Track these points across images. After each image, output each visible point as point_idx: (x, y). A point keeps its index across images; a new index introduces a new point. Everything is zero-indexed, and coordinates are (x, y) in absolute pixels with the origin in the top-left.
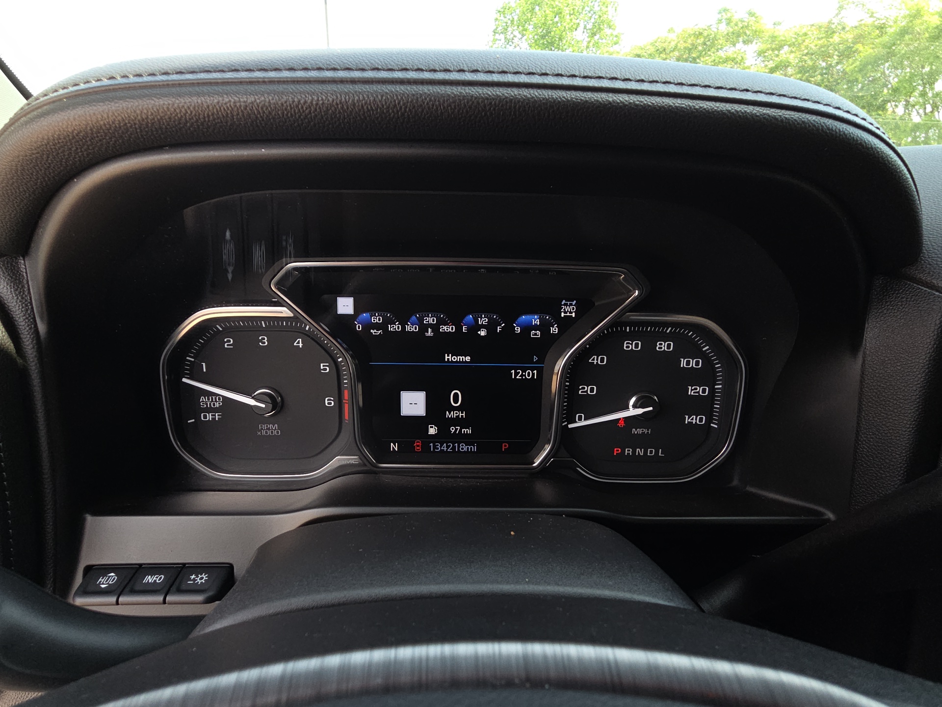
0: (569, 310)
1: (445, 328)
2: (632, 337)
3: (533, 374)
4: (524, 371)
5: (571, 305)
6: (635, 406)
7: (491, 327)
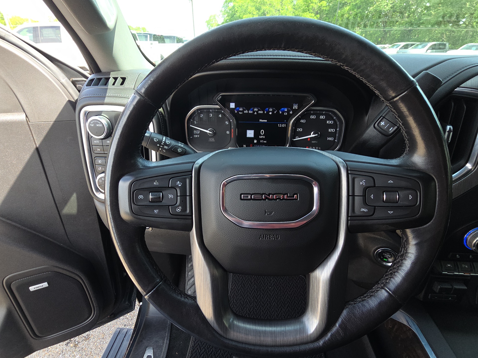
0: (295, 107)
1: (260, 112)
2: (313, 114)
3: (284, 125)
4: (282, 124)
5: (296, 105)
6: (313, 134)
7: (273, 112)
